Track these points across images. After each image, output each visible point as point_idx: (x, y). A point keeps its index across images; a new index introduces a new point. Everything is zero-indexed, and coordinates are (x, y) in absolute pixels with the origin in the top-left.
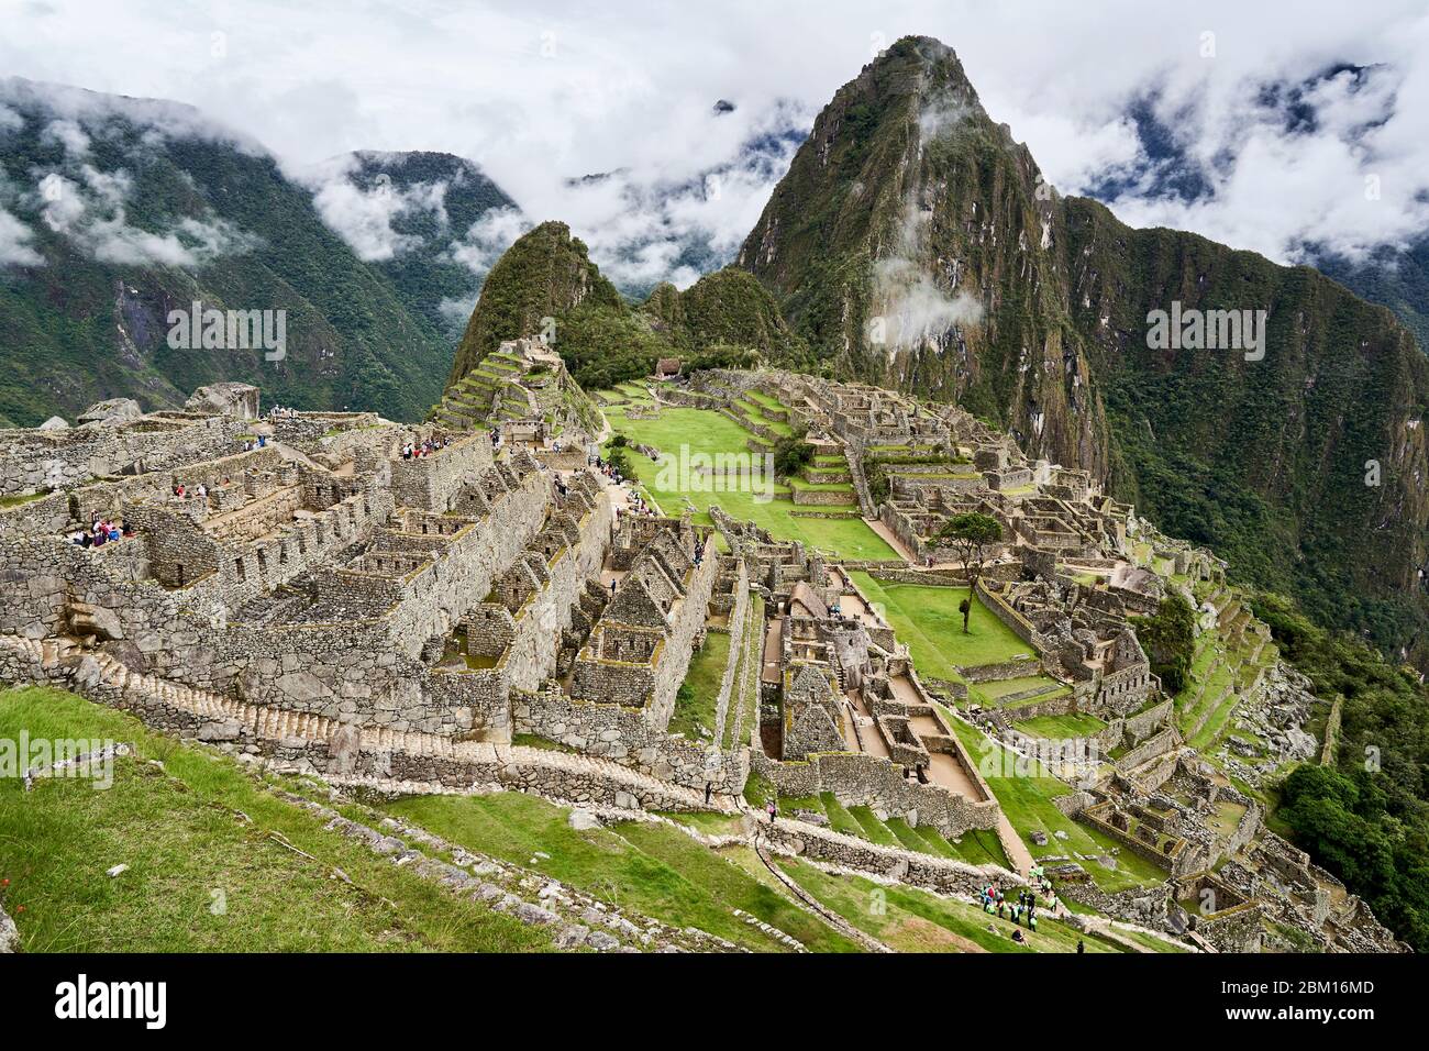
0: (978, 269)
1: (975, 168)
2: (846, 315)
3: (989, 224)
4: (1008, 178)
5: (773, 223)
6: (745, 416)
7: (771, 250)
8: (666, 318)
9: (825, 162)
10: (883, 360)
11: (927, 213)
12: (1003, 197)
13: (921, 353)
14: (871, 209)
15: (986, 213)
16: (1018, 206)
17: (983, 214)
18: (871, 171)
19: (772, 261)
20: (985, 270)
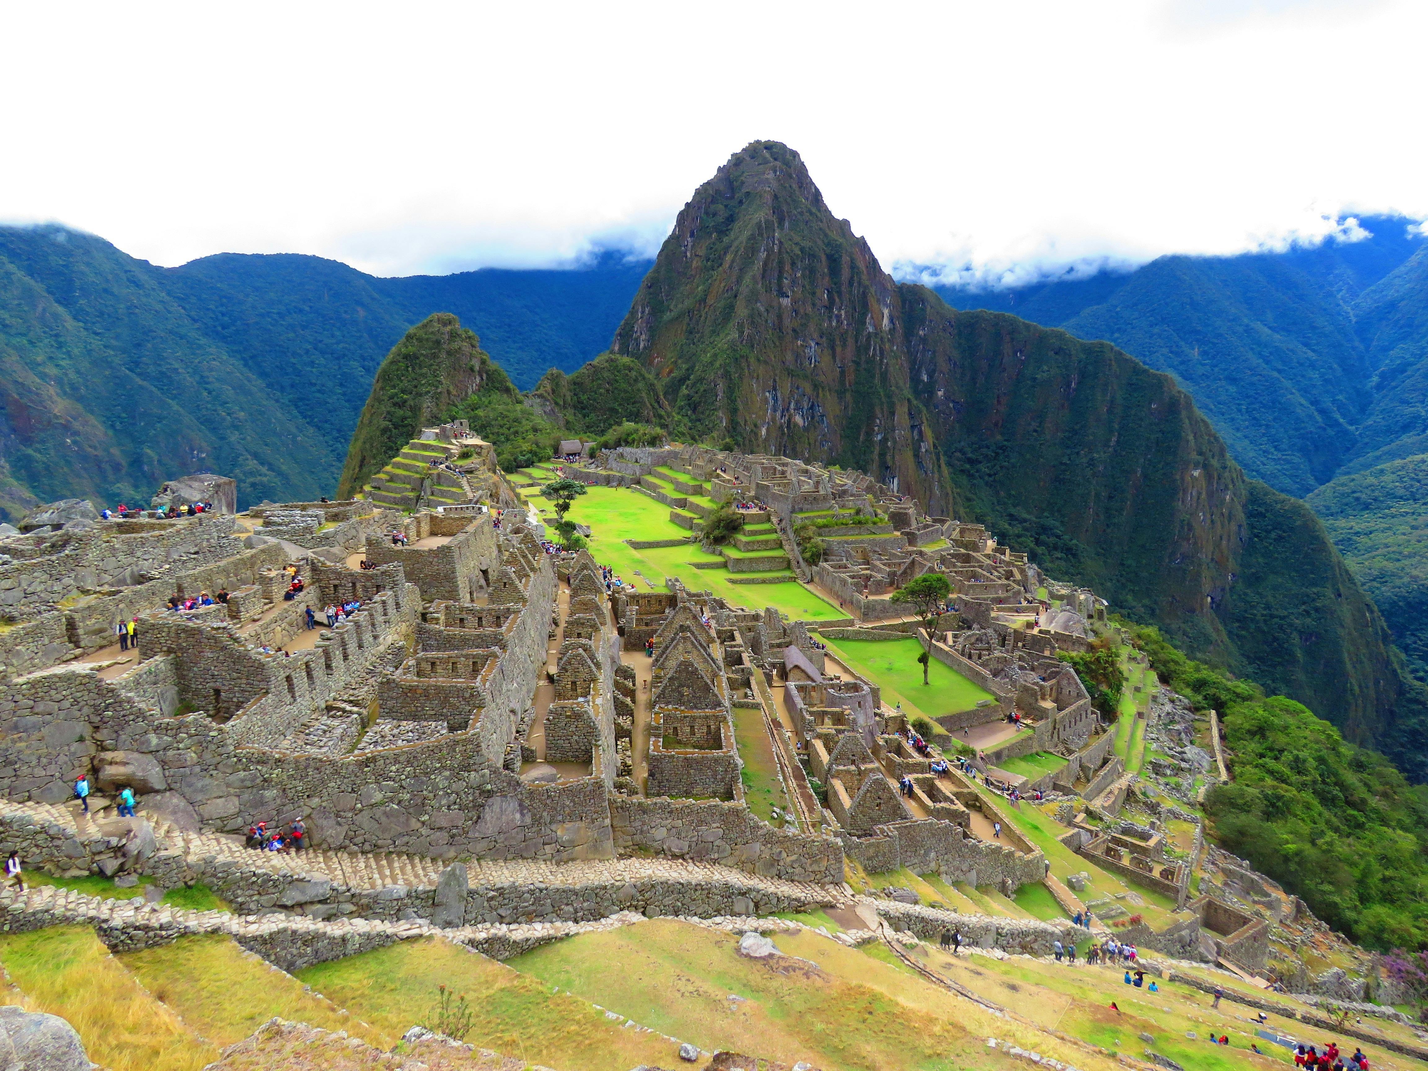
0: (833, 349)
1: (824, 258)
2: (721, 395)
3: (840, 309)
4: (853, 267)
5: (643, 312)
6: (661, 491)
7: (643, 337)
8: (556, 403)
9: (688, 254)
10: (756, 434)
11: (786, 299)
12: (851, 284)
13: (788, 427)
14: (736, 296)
15: (837, 300)
16: (864, 292)
17: (834, 300)
18: (733, 261)
19: (645, 348)
20: (839, 349)
